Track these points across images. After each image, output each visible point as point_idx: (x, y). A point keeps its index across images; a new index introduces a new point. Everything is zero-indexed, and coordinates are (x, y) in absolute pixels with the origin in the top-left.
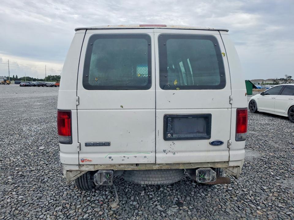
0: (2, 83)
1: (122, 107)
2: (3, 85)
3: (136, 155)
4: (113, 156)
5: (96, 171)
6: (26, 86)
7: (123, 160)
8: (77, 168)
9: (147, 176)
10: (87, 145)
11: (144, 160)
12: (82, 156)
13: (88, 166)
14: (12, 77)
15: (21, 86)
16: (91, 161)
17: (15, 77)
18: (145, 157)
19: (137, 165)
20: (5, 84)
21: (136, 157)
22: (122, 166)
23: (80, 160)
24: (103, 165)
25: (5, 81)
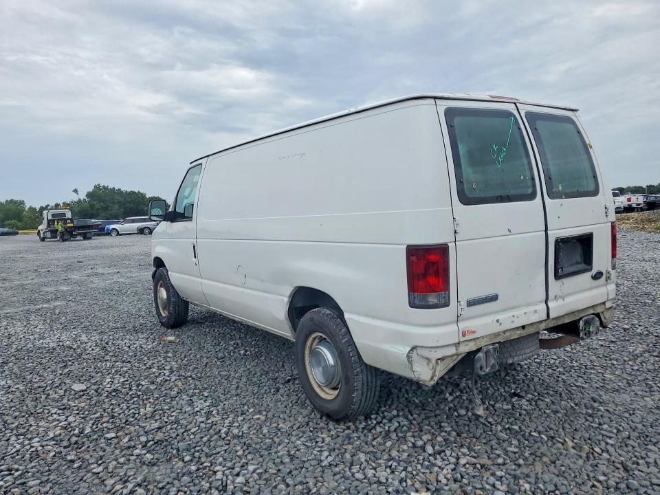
1: (509, 231)
3: (525, 311)
4: (500, 317)
5: (479, 350)
7: (513, 322)
8: (452, 351)
9: (516, 347)
10: (471, 303)
11: (534, 317)
12: (463, 325)
13: (467, 343)
16: (474, 332)
18: (536, 311)
19: (523, 327)
21: (525, 313)
22: (508, 334)
23: (461, 335)
24: (486, 336)
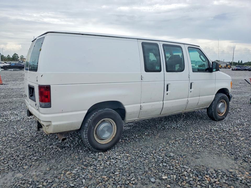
0: (224, 68)
2: (225, 69)
6: (237, 70)
14: (238, 62)
15: (233, 70)
17: (240, 62)
20: (226, 68)
25: (227, 65)
